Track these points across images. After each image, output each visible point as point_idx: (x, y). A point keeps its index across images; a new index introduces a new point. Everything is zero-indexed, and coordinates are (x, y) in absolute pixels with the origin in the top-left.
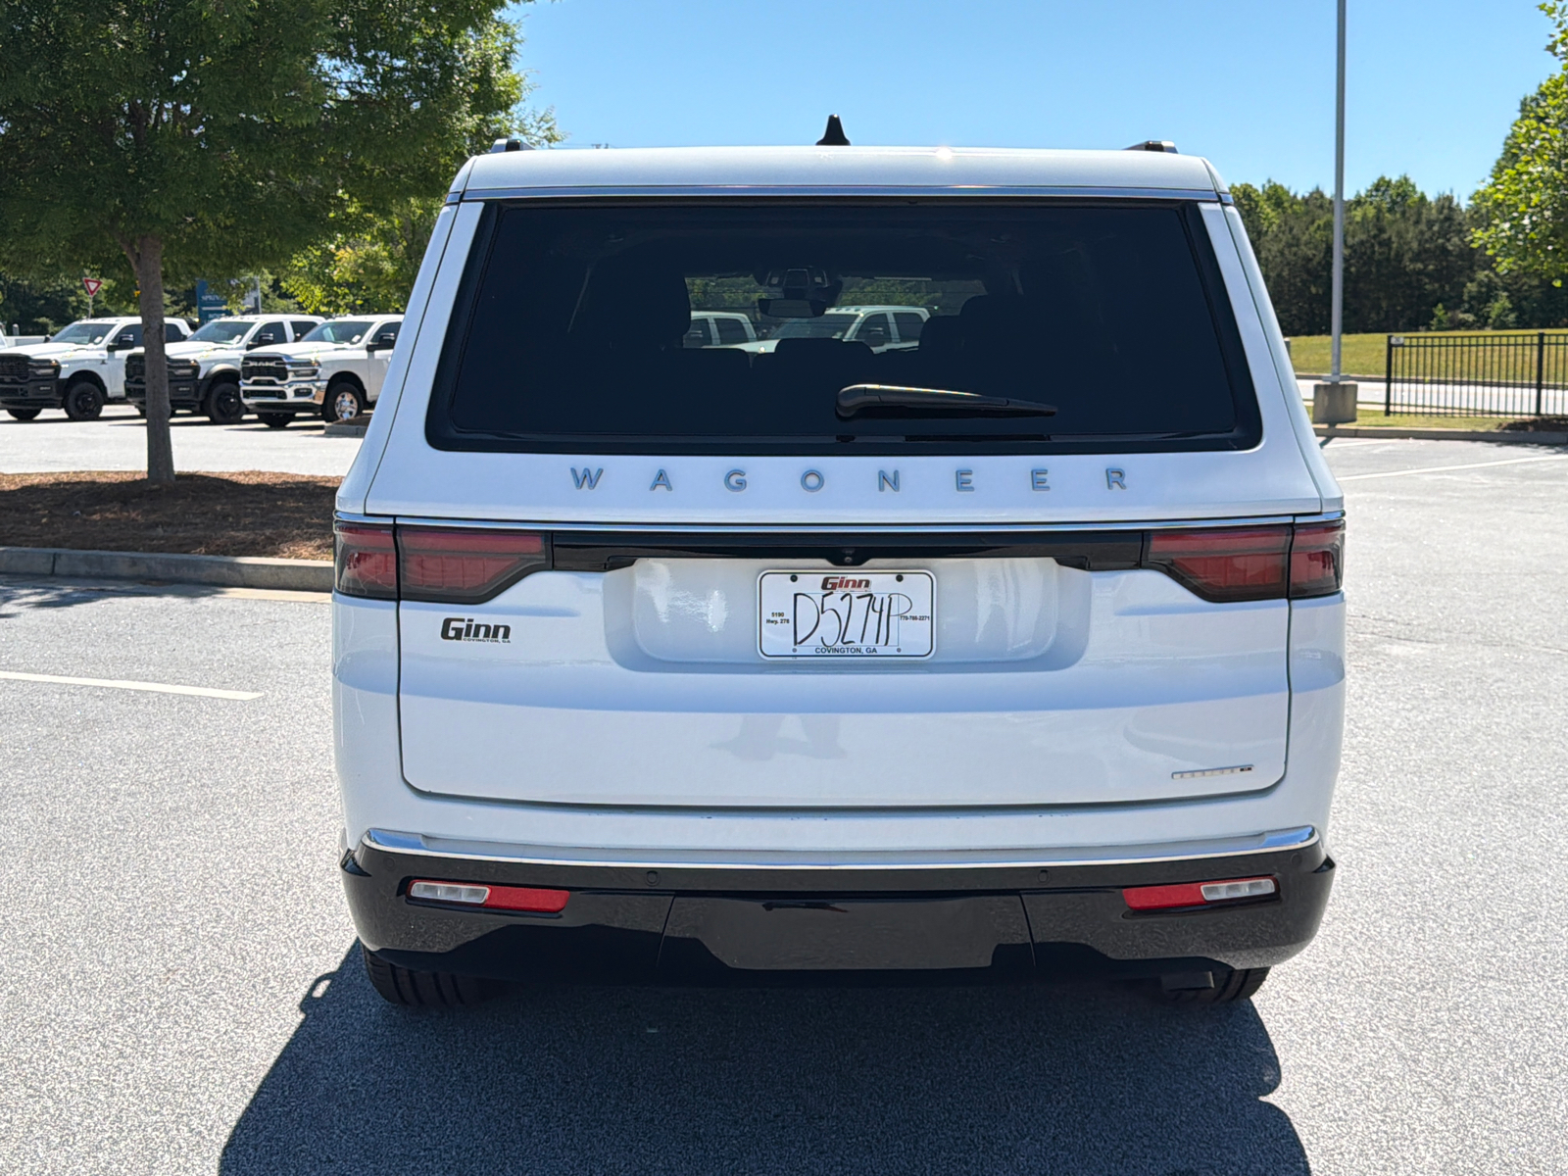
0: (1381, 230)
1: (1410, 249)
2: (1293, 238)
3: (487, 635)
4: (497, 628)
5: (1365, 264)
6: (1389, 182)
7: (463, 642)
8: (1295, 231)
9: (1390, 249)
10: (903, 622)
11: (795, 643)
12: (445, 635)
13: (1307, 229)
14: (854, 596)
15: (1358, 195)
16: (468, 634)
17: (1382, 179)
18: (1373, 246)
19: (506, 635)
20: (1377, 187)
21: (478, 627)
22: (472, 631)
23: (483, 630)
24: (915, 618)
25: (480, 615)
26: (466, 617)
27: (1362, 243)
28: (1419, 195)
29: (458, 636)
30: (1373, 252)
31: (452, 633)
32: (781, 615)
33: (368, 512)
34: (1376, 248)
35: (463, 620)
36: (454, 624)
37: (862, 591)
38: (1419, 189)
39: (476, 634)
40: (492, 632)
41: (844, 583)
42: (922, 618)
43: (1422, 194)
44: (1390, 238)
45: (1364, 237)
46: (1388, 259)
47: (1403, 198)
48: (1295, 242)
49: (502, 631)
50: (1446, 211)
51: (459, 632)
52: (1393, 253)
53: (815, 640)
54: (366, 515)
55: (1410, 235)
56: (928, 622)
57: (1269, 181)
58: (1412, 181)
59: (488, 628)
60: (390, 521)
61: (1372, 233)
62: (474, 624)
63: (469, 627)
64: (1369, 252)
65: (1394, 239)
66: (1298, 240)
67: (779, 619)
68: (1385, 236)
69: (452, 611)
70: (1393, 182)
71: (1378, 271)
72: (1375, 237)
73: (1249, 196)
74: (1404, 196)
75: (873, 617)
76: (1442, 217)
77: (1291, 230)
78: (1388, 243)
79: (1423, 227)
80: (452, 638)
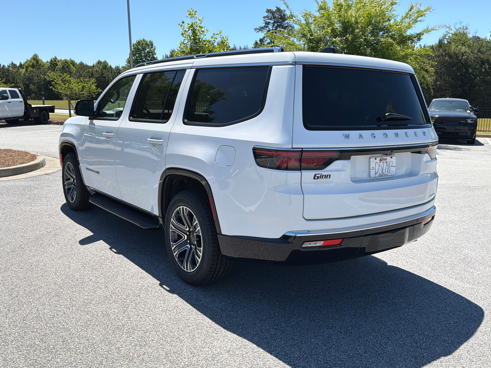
0: (103, 74)
1: (111, 79)
2: (80, 74)
3: (325, 177)
4: (328, 175)
5: (99, 82)
6: (101, 62)
7: (319, 180)
8: (80, 73)
9: (105, 79)
10: (392, 167)
11: (376, 174)
12: (314, 178)
13: (84, 72)
14: (384, 162)
15: (94, 64)
16: (320, 178)
17: (99, 61)
18: (101, 78)
19: (330, 177)
20: (98, 63)
21: (323, 175)
22: (321, 177)
23: (324, 176)
24: (393, 166)
25: (324, 172)
26: (320, 173)
27: (98, 77)
28: (109, 66)
29: (318, 178)
30: (101, 80)
31: (316, 178)
32: (373, 168)
33: (293, 147)
34: (102, 79)
35: (319, 174)
36: (317, 175)
37: (385, 161)
38: (109, 64)
39: (322, 177)
40: (326, 177)
41: (383, 159)
42: (395, 166)
43: (110, 65)
44: (105, 76)
45: (99, 75)
46: (105, 81)
47: (105, 66)
48: (81, 75)
49: (329, 176)
50: (118, 70)
51: (318, 177)
52: (106, 80)
53: (378, 173)
54: (292, 148)
55: (110, 76)
56: (395, 167)
57: (70, 59)
58: (107, 62)
59: (325, 175)
60: (301, 150)
61: (101, 75)
62: (322, 175)
63: (321, 176)
64: (100, 79)
65: (106, 76)
66: (82, 75)
67: (373, 169)
68: (104, 76)
69: (317, 172)
70: (102, 62)
71: (103, 84)
72: (101, 76)
73: (67, 62)
74: (106, 66)
75: (387, 166)
76: (117, 72)
77: (79, 72)
78: (105, 77)
79: (113, 74)
80: (316, 179)
